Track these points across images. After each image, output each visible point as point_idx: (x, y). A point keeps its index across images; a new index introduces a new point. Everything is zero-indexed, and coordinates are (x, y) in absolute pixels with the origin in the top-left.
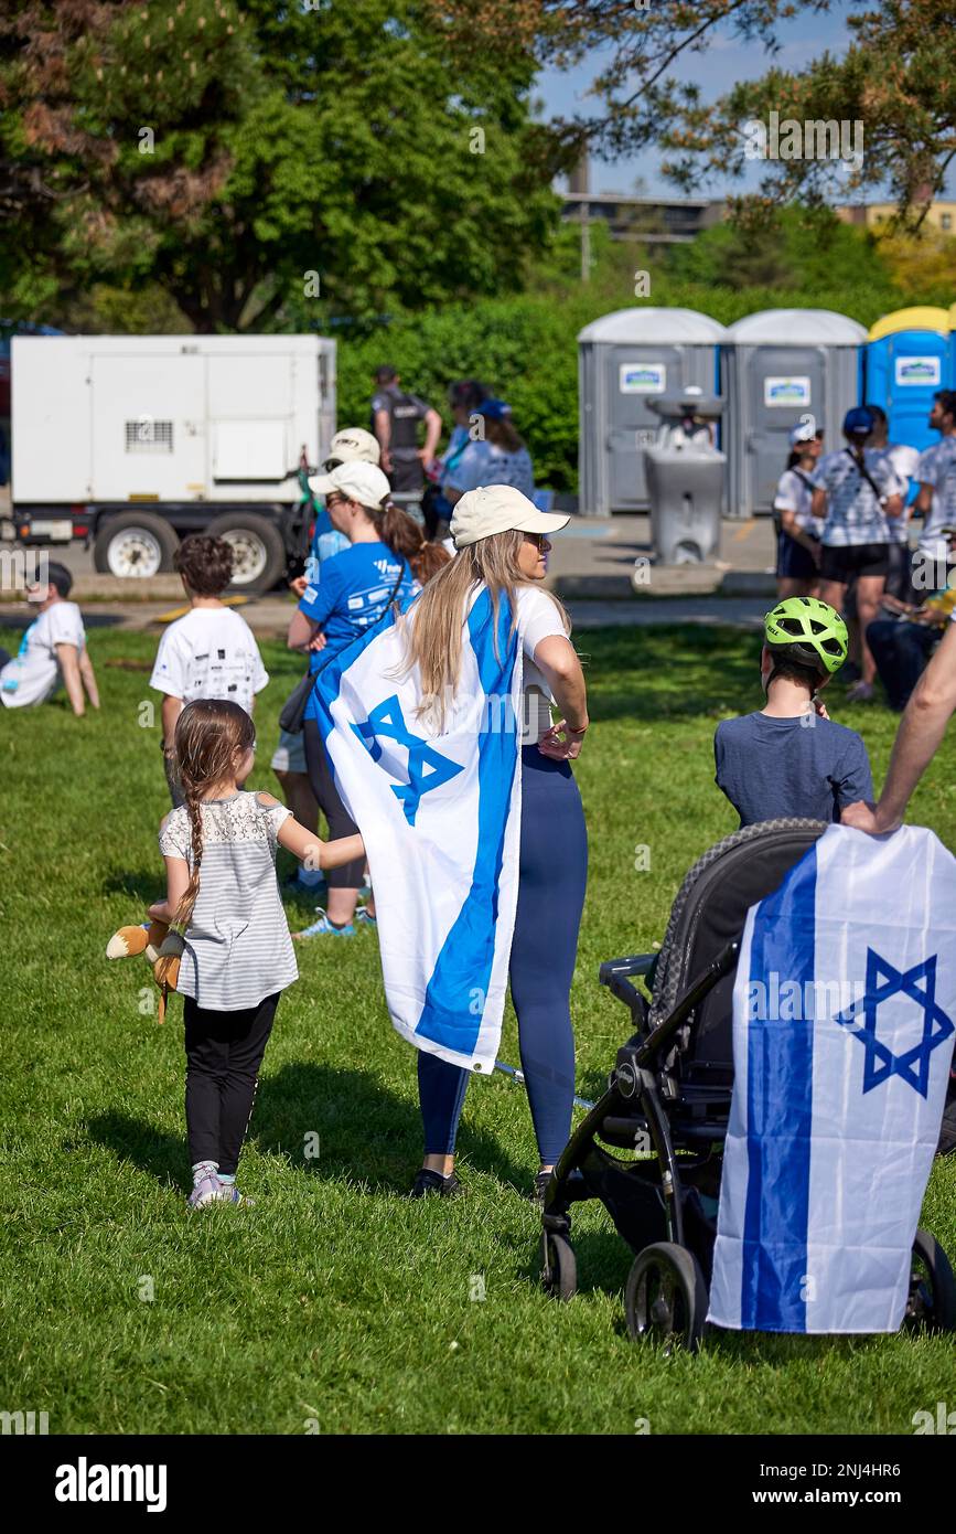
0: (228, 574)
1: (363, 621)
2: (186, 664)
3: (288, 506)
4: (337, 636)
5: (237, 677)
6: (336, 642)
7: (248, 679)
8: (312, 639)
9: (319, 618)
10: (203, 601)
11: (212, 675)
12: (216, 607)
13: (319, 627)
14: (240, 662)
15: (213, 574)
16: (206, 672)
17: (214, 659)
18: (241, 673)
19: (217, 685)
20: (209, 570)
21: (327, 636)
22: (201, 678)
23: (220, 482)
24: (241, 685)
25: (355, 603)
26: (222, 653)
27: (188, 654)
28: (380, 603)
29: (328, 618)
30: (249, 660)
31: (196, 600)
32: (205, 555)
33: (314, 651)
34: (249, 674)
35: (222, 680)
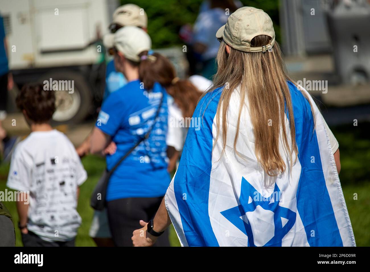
0: (52, 109)
1: (140, 132)
2: (29, 170)
3: (90, 66)
4: (123, 143)
5: (64, 176)
6: (123, 147)
7: (72, 176)
8: (107, 145)
9: (111, 132)
10: (38, 127)
11: (48, 176)
12: (47, 130)
13: (111, 139)
14: (66, 166)
15: (43, 109)
16: (43, 174)
17: (48, 165)
18: (67, 173)
19: (52, 182)
20: (40, 106)
21: (117, 143)
22: (40, 178)
23: (45, 52)
24: (68, 181)
25: (134, 120)
26: (53, 161)
27: (30, 163)
28: (150, 119)
29: (117, 132)
30: (72, 165)
31: (33, 126)
32: (36, 97)
33: (108, 155)
34: (73, 173)
35: (55, 178)
